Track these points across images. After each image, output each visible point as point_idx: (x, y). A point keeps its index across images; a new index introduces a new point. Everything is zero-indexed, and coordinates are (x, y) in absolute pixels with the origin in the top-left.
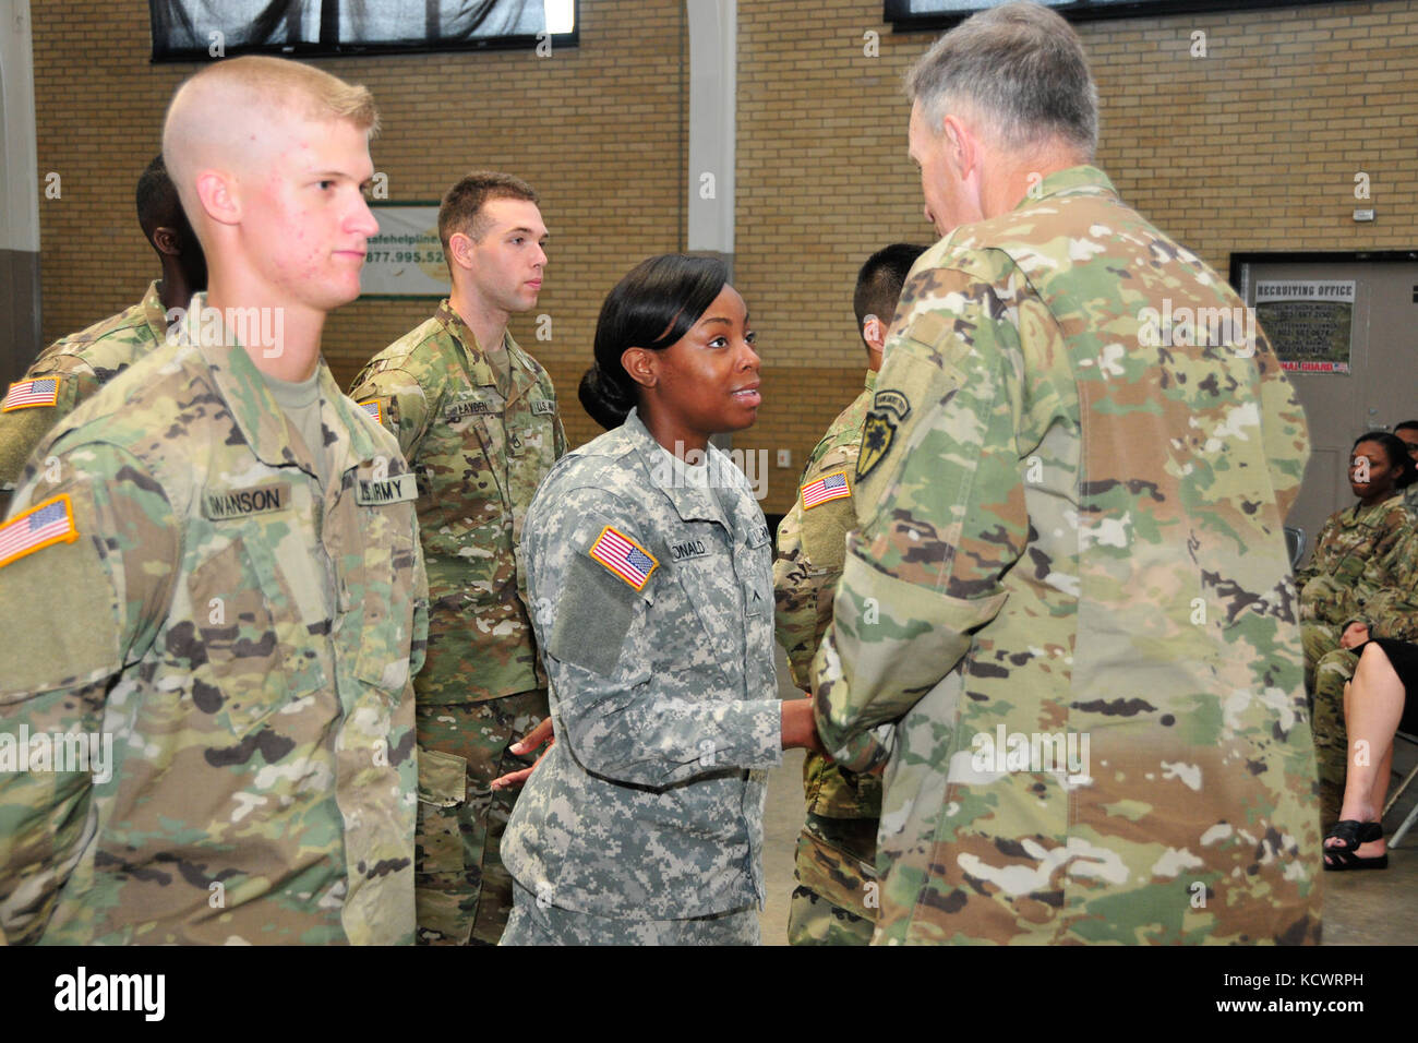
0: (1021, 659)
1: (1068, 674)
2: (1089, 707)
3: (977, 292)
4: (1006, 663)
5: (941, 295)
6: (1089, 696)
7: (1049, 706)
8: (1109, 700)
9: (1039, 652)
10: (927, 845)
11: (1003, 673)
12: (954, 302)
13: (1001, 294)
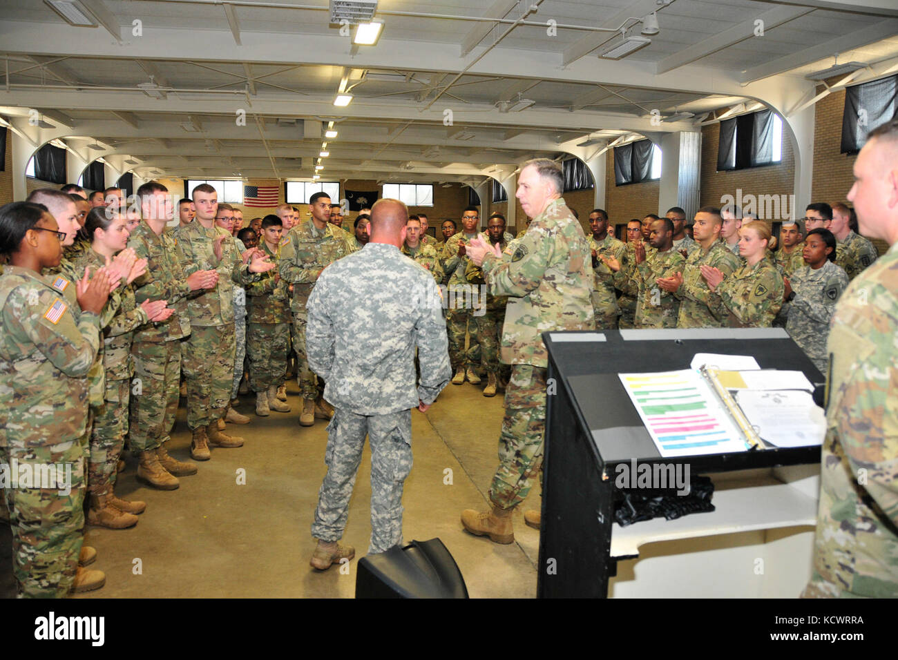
0: (552, 304)
1: (562, 307)
2: (566, 314)
3: (548, 230)
4: (549, 305)
5: (539, 228)
6: (565, 312)
7: (558, 314)
8: (569, 312)
9: (556, 303)
10: (534, 342)
11: (548, 307)
12: (541, 231)
13: (552, 231)
